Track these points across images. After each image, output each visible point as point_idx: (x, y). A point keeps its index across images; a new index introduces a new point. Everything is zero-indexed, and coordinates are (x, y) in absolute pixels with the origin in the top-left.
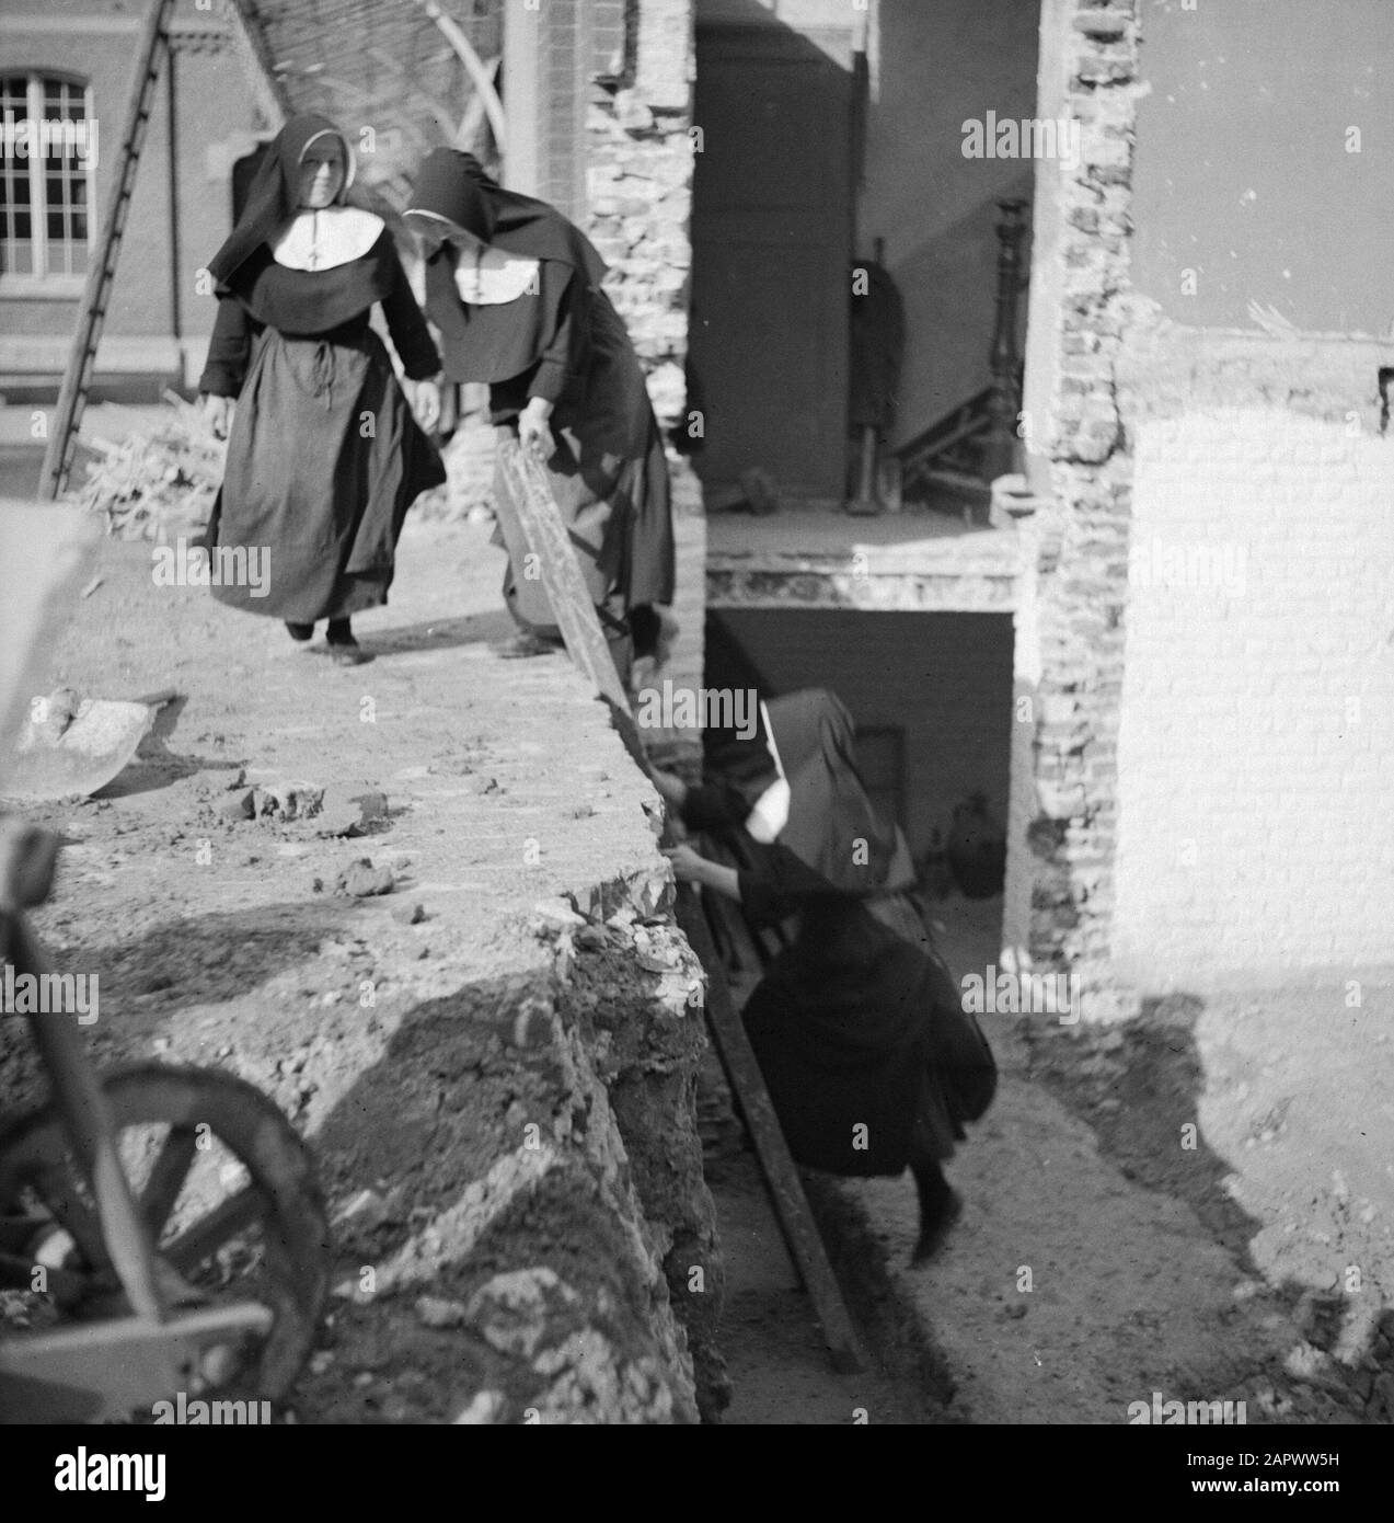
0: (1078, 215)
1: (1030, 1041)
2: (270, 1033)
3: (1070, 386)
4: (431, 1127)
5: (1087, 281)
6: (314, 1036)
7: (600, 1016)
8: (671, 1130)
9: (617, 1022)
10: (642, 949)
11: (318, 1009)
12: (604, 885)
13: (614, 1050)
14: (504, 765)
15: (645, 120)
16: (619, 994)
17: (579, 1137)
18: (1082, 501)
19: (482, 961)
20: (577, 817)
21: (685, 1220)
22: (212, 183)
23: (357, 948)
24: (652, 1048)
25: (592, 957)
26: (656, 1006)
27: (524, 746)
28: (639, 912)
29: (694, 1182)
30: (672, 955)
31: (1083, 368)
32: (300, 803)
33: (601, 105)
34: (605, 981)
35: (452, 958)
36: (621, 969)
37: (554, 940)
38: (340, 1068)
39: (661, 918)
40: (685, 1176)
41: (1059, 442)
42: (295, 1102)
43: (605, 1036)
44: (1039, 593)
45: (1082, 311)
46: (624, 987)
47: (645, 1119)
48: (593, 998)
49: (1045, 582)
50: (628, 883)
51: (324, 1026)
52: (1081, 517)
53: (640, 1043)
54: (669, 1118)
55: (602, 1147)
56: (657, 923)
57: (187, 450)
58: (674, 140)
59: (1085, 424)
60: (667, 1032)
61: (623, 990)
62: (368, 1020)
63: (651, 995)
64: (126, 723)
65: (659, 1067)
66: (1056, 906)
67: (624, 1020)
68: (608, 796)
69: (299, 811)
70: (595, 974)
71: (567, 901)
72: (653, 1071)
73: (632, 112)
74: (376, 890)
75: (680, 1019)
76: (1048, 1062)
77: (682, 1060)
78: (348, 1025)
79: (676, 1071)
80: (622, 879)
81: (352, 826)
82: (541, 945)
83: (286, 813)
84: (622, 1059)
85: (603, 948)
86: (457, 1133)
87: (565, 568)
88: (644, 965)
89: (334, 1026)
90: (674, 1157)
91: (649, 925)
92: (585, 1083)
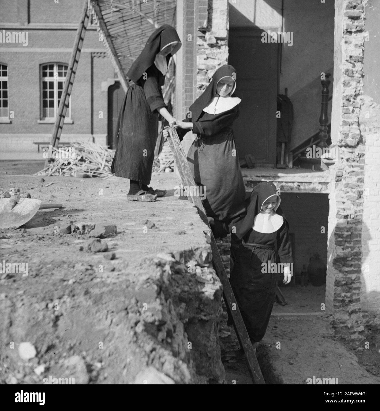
0: (347, 71)
1: (335, 328)
2: (46, 293)
3: (345, 123)
4: (106, 332)
5: (350, 91)
6: (63, 295)
7: (181, 297)
8: (208, 342)
9: (188, 300)
10: (198, 275)
11: (66, 285)
12: (185, 252)
13: (186, 310)
14: (160, 222)
15: (214, 41)
16: (189, 290)
17: (169, 340)
18: (349, 159)
19: (135, 272)
20: (180, 234)
21: (213, 375)
22: (103, 92)
23: (89, 268)
24: (202, 311)
25: (179, 276)
26: (203, 295)
27: (168, 218)
28: (198, 262)
29: (217, 362)
30: (209, 277)
31: (348, 118)
32: (87, 229)
33: (201, 37)
34: (184, 285)
35: (123, 271)
36: (190, 281)
37: (163, 267)
38: (72, 308)
39: (207, 265)
40: (213, 359)
41: (342, 140)
42: (53, 320)
43: (183, 305)
44: (336, 188)
45: (348, 100)
46: (191, 287)
47: (199, 337)
48: (179, 291)
49: (338, 184)
50: (194, 252)
51: (67, 292)
52: (349, 164)
53: (196, 308)
54: (208, 337)
55: (179, 345)
56: (205, 267)
57: (84, 151)
58: (223, 47)
59: (350, 135)
60: (207, 305)
61: (191, 289)
62: (85, 290)
63: (200, 291)
64: (34, 205)
65: (204, 318)
66: (342, 285)
67: (191, 300)
68: (192, 229)
69: (86, 231)
70: (180, 282)
71: (171, 255)
72: (202, 319)
73: (210, 39)
74: (101, 250)
75: (212, 301)
76: (341, 335)
77: (213, 316)
78: (77, 291)
79: (211, 320)
80: (192, 250)
81: (101, 234)
82: (157, 267)
83: (82, 232)
84: (190, 314)
85: (183, 272)
86: (117, 335)
87: (184, 166)
88: (199, 280)
89: (71, 291)
90: (209, 352)
91: (202, 267)
92: (173, 321)
